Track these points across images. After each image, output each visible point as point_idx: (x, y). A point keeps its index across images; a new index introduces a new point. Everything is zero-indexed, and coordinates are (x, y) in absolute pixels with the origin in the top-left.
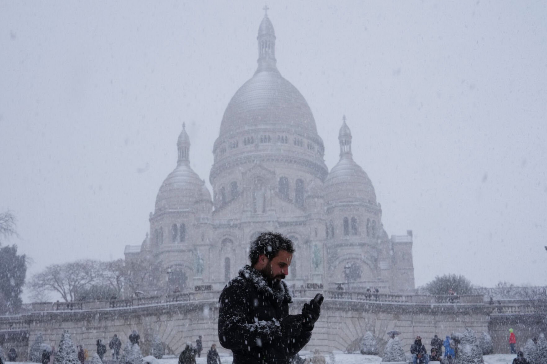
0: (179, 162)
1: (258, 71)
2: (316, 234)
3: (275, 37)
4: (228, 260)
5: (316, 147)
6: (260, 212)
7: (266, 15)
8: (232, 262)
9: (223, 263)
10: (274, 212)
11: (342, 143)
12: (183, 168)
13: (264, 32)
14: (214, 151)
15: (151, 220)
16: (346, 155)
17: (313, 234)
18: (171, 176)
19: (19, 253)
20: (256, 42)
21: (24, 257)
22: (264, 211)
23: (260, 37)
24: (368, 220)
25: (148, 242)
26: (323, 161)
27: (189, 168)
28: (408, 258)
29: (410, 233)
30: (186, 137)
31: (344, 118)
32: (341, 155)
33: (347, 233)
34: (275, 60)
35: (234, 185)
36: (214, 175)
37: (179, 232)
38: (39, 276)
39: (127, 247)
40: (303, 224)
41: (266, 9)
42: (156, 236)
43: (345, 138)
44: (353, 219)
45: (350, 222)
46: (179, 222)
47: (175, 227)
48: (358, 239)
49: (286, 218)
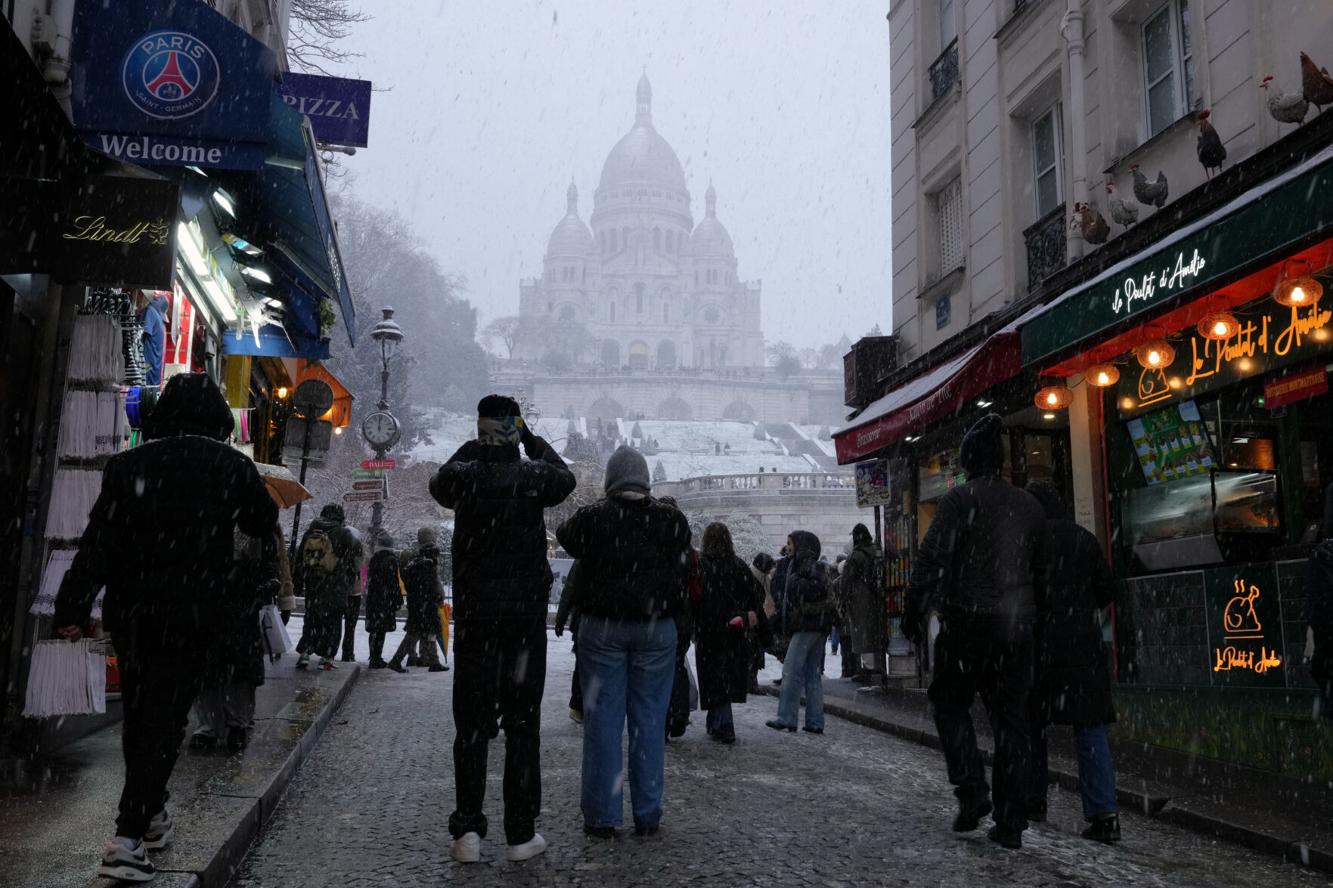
0: (569, 210)
1: (635, 126)
3: (651, 94)
4: (613, 304)
5: (685, 200)
6: (640, 263)
7: (644, 73)
8: (616, 306)
12: (572, 215)
13: (642, 88)
16: (711, 214)
18: (562, 225)
20: (635, 97)
22: (644, 264)
23: (638, 93)
24: (727, 272)
25: (544, 282)
26: (689, 214)
27: (578, 217)
28: (757, 303)
29: (759, 282)
30: (575, 188)
32: (707, 213)
33: (708, 282)
34: (651, 116)
36: (593, 221)
37: (569, 274)
40: (676, 277)
42: (550, 275)
43: (711, 198)
44: (715, 271)
45: (712, 273)
46: (569, 266)
47: (565, 269)
48: (716, 288)
49: (661, 272)
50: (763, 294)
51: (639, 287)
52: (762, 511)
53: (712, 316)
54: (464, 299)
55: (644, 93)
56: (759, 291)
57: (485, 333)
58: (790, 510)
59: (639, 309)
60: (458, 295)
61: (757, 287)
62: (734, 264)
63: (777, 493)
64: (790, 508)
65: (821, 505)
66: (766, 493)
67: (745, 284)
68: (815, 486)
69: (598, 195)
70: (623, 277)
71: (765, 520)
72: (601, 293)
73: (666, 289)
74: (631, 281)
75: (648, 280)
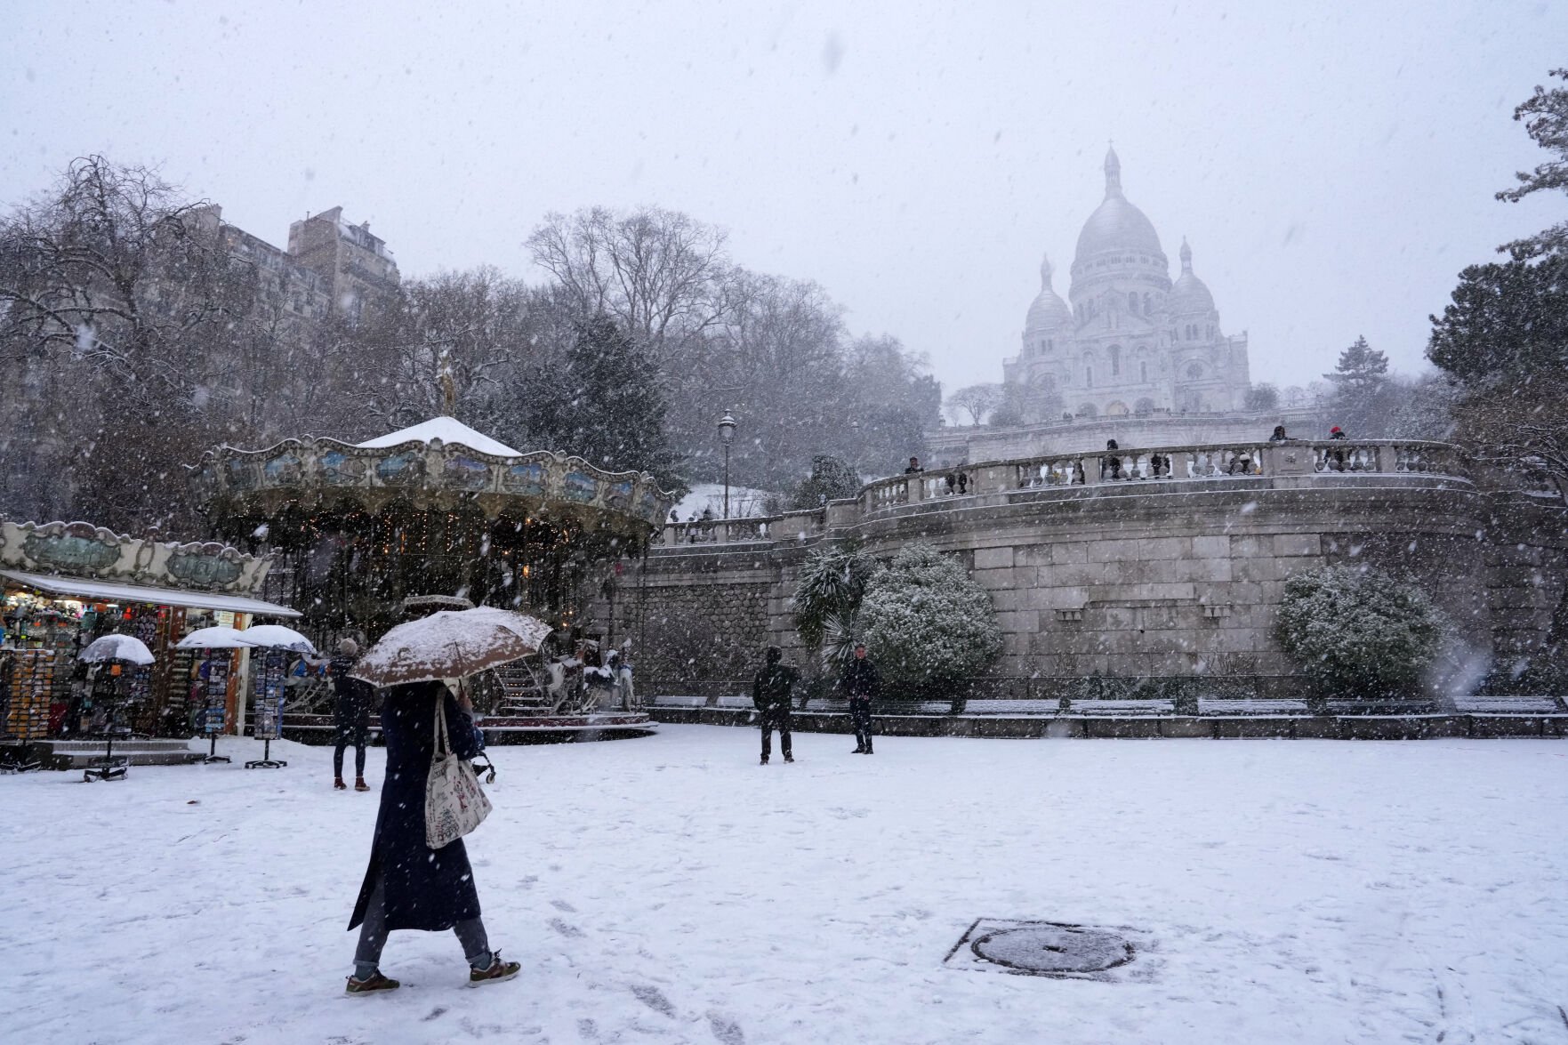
0: (1043, 286)
1: (1106, 199)
2: (1162, 344)
3: (1119, 167)
4: (1089, 369)
5: (1161, 263)
6: (1114, 326)
7: (1111, 147)
8: (1093, 371)
10: (1126, 327)
11: (1183, 259)
12: (1047, 291)
13: (1110, 163)
14: (1071, 273)
15: (1023, 338)
16: (1187, 270)
18: (1038, 300)
19: (935, 380)
20: (1104, 172)
21: (939, 383)
22: (1118, 327)
23: (1106, 167)
24: (1208, 326)
25: (1023, 357)
26: (1167, 274)
27: (1053, 292)
28: (1243, 354)
29: (1245, 333)
30: (1048, 265)
31: (1185, 238)
32: (1183, 270)
33: (1188, 338)
34: (1121, 187)
35: (1091, 301)
36: (1072, 295)
37: (1047, 347)
38: (952, 398)
39: (1005, 360)
40: (1151, 335)
42: (1029, 351)
43: (1186, 255)
44: (1195, 326)
45: (1192, 328)
46: (1046, 338)
47: (1043, 342)
48: (1197, 343)
49: (1136, 332)
50: (1249, 344)
51: (1115, 350)
52: (975, 540)
53: (1194, 371)
54: (929, 374)
55: (1112, 168)
56: (1246, 342)
57: (949, 405)
58: (1031, 535)
59: (1116, 372)
60: (922, 372)
61: (1243, 339)
62: (1215, 317)
63: (1003, 502)
64: (1031, 531)
65: (1095, 519)
66: (981, 501)
67: (1229, 339)
68: (1082, 481)
69: (1075, 270)
70: (1097, 341)
71: (981, 559)
72: (1076, 358)
73: (1142, 348)
74: (1106, 344)
75: (1123, 342)
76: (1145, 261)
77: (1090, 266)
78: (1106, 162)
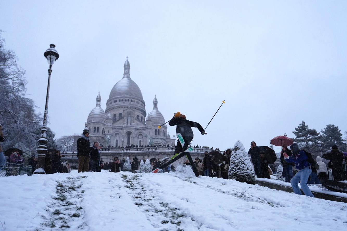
0: (97, 105)
1: (123, 78)
2: (149, 134)
3: (130, 67)
4: (117, 141)
6: (129, 124)
7: (127, 59)
9: (115, 141)
10: (134, 125)
12: (98, 107)
13: (126, 65)
17: (148, 133)
18: (94, 110)
20: (124, 68)
22: (131, 124)
27: (100, 108)
30: (100, 96)
31: (155, 96)
33: (156, 135)
34: (130, 75)
37: (96, 130)
40: (144, 130)
41: (127, 57)
43: (155, 103)
45: (157, 131)
46: (97, 126)
47: (95, 128)
48: (160, 137)
49: (138, 127)
51: (129, 134)
55: (127, 67)
70: (122, 129)
72: (112, 135)
73: (141, 135)
74: (125, 131)
75: (133, 131)
76: (138, 103)
77: (116, 101)
78: (125, 64)
